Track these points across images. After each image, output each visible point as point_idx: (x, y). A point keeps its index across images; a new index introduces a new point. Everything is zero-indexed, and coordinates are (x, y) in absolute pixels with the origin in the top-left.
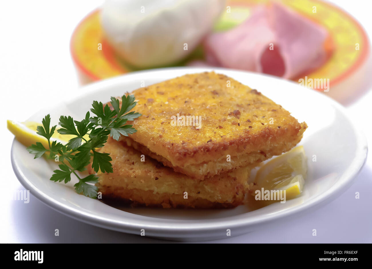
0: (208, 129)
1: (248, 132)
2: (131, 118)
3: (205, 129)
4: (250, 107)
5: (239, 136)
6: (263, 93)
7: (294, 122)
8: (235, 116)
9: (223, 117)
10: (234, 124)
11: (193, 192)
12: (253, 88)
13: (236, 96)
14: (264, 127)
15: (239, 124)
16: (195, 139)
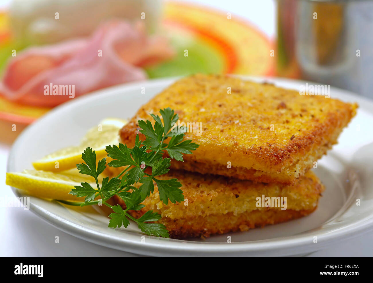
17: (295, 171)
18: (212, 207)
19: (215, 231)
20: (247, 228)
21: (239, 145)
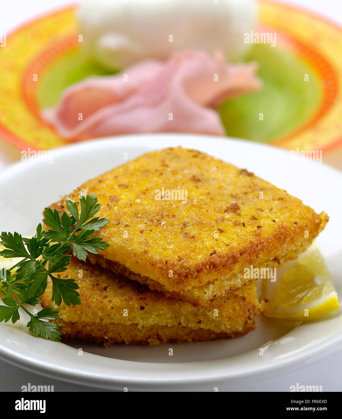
0: (206, 236)
1: (259, 235)
2: (96, 227)
3: (202, 235)
4: (248, 196)
5: (249, 242)
6: (257, 173)
7: (311, 214)
8: (234, 213)
9: (220, 216)
10: (237, 225)
11: (192, 321)
12: (241, 166)
13: (224, 181)
14: (278, 226)
15: (244, 225)
16: (194, 251)
17: (205, 293)
18: (112, 316)
19: (119, 339)
20: (157, 342)
21: (149, 253)
